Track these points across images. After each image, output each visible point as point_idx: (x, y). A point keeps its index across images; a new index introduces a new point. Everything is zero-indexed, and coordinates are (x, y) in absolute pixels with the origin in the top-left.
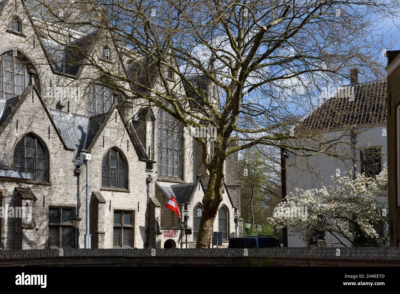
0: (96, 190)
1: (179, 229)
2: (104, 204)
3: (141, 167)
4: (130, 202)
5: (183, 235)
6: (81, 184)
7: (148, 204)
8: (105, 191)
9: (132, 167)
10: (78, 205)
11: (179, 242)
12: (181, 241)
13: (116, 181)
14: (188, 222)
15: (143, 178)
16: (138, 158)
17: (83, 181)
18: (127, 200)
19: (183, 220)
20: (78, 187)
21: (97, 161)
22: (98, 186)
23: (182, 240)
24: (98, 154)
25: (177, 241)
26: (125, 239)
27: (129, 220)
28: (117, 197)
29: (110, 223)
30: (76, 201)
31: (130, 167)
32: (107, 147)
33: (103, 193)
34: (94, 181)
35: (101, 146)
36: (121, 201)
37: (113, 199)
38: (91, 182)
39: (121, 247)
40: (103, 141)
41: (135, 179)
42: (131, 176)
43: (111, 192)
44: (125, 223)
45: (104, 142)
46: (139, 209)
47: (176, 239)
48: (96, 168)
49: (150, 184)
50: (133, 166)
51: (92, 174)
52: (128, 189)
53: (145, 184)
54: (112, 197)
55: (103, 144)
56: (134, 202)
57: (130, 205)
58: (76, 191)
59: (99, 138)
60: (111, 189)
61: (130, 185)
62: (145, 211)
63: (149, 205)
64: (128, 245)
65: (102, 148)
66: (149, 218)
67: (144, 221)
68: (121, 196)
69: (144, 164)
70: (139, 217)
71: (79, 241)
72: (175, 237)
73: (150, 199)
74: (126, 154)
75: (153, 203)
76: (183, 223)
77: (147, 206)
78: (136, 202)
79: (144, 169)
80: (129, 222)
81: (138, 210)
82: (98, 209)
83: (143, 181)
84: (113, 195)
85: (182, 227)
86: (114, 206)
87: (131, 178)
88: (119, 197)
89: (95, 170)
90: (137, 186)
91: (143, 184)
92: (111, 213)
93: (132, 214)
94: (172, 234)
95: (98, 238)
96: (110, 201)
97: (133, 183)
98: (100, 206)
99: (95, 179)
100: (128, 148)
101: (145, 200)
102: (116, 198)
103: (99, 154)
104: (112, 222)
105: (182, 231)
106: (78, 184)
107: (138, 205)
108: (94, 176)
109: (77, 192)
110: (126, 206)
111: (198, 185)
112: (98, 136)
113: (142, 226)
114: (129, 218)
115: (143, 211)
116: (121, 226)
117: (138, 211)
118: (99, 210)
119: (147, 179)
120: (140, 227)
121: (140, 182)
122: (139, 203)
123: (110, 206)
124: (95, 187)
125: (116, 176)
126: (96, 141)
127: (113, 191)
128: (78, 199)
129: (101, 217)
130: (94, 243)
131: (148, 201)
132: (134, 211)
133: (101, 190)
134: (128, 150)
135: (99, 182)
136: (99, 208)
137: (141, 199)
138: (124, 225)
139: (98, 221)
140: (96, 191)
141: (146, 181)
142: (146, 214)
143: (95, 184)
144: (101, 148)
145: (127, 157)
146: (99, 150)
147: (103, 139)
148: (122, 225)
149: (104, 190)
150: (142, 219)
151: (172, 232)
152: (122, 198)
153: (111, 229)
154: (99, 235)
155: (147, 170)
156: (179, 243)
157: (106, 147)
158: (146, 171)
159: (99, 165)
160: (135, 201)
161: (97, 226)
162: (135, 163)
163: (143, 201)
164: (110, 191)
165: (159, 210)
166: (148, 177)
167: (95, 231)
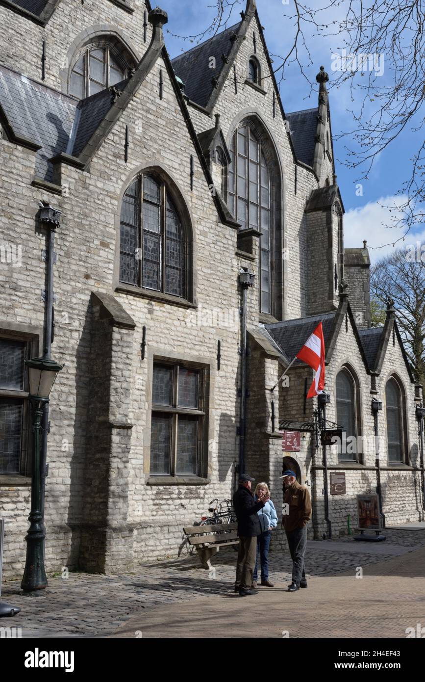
0: (105, 288)
1: (307, 431)
2: (131, 332)
3: (225, 241)
4: (197, 339)
5: (317, 446)
6: (58, 263)
7: (242, 350)
8: (130, 297)
9: (202, 238)
10: (45, 329)
11: (307, 465)
12: (311, 464)
13: (157, 273)
14: (327, 412)
15: (230, 273)
16: (217, 214)
17: (62, 253)
18: (188, 331)
19: (315, 407)
20: (48, 270)
21: (108, 199)
22: (110, 277)
23: (314, 461)
24: (110, 180)
25: (304, 463)
26: (181, 450)
27: (192, 394)
28: (164, 319)
29: (144, 398)
30: (41, 316)
31: (197, 237)
32: (136, 164)
33: (124, 300)
34: (96, 258)
35: (119, 157)
36: (172, 333)
37: (151, 323)
38: (89, 261)
39: (173, 475)
40: (124, 143)
41: (209, 271)
42: (199, 263)
43: (147, 301)
44: (181, 403)
45: (126, 146)
46: (222, 362)
47: (300, 457)
48: (102, 218)
49: (247, 293)
50: (204, 234)
51: (92, 235)
52: (191, 299)
53: (234, 290)
54: (149, 316)
55: (126, 151)
56: (207, 341)
57: (197, 347)
58: (42, 282)
59: (113, 131)
60: (148, 293)
61: (198, 290)
62: (236, 370)
63: (247, 354)
64: (189, 471)
65: (123, 162)
66: (247, 391)
67: (234, 398)
68: (172, 316)
69: (231, 235)
70: (221, 385)
71: (48, 453)
72: (298, 451)
73: (249, 336)
74: (187, 197)
75: (257, 347)
76: (315, 413)
77: (241, 354)
78: (213, 341)
79: (231, 248)
80: (192, 399)
81: (219, 364)
82: (111, 345)
83: (229, 281)
84: (151, 312)
85: (312, 425)
86: (155, 344)
87: (200, 269)
88: (169, 321)
89: (101, 227)
90: (215, 295)
91: (229, 290)
92: (146, 365)
93: (202, 377)
94: (291, 442)
95: (109, 441)
96: (144, 329)
97: (205, 283)
98: (116, 336)
99: (102, 253)
100: (192, 180)
101: (235, 336)
102: (161, 322)
103: (114, 179)
104: (147, 396)
105: (313, 434)
106: (48, 261)
107: (219, 350)
108: (97, 242)
109: (43, 287)
110: (187, 350)
111: (345, 318)
112: (112, 122)
113: (229, 413)
114: (192, 386)
115: (230, 368)
116: (173, 410)
117: (219, 369)
118: (114, 348)
119: (239, 277)
120: (224, 416)
121: (223, 284)
122: (219, 342)
123: (143, 345)
124: (100, 280)
125: (158, 258)
126: (104, 135)
127: (151, 298)
128: (46, 308)
129: (119, 373)
130: (98, 460)
131: (242, 341)
132: (208, 366)
133: (118, 290)
134: (191, 184)
135: (111, 266)
136: (114, 342)
137: (225, 334)
138: (181, 408)
139: (109, 385)
140: (104, 291)
141: (236, 284)
142: (237, 379)
143: (100, 270)
144: (118, 161)
145: (189, 205)
146: (112, 167)
147: (123, 136)
148: (175, 406)
149: (128, 292)
150: (228, 391)
151: (292, 438)
152: (177, 323)
153: (144, 417)
154: (114, 431)
155: (240, 252)
156: (307, 469)
157: (134, 162)
158: (237, 254)
159: (114, 213)
160: (211, 336)
161: (109, 400)
162: (208, 225)
163: (229, 340)
164: (143, 296)
165: (273, 366)
166: (242, 271)
167: (101, 419)
